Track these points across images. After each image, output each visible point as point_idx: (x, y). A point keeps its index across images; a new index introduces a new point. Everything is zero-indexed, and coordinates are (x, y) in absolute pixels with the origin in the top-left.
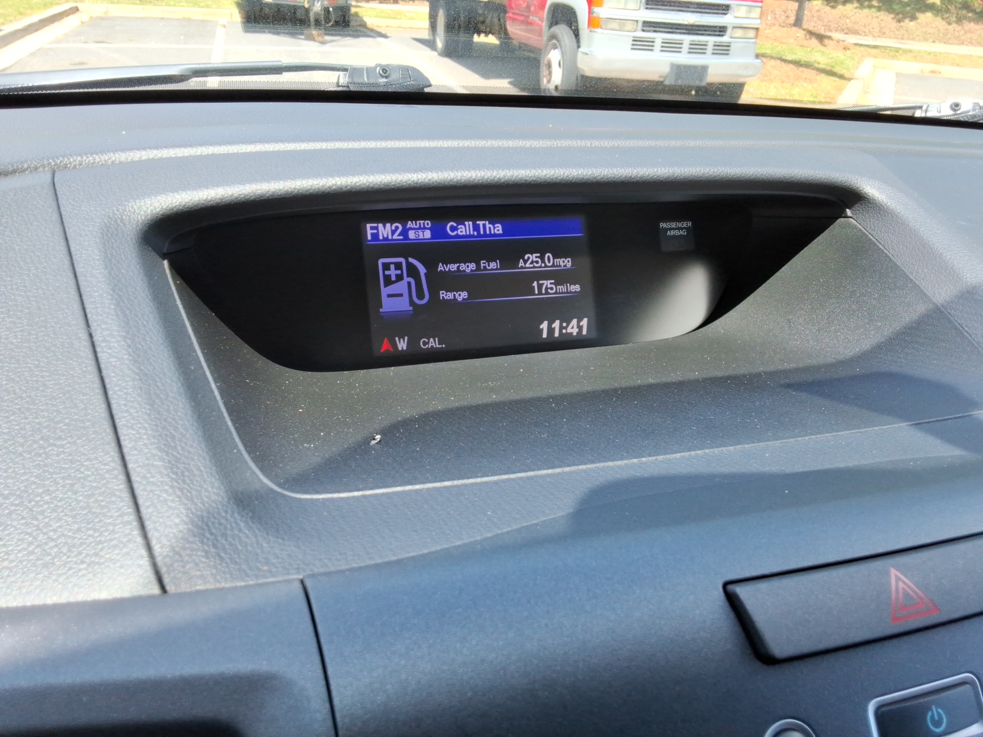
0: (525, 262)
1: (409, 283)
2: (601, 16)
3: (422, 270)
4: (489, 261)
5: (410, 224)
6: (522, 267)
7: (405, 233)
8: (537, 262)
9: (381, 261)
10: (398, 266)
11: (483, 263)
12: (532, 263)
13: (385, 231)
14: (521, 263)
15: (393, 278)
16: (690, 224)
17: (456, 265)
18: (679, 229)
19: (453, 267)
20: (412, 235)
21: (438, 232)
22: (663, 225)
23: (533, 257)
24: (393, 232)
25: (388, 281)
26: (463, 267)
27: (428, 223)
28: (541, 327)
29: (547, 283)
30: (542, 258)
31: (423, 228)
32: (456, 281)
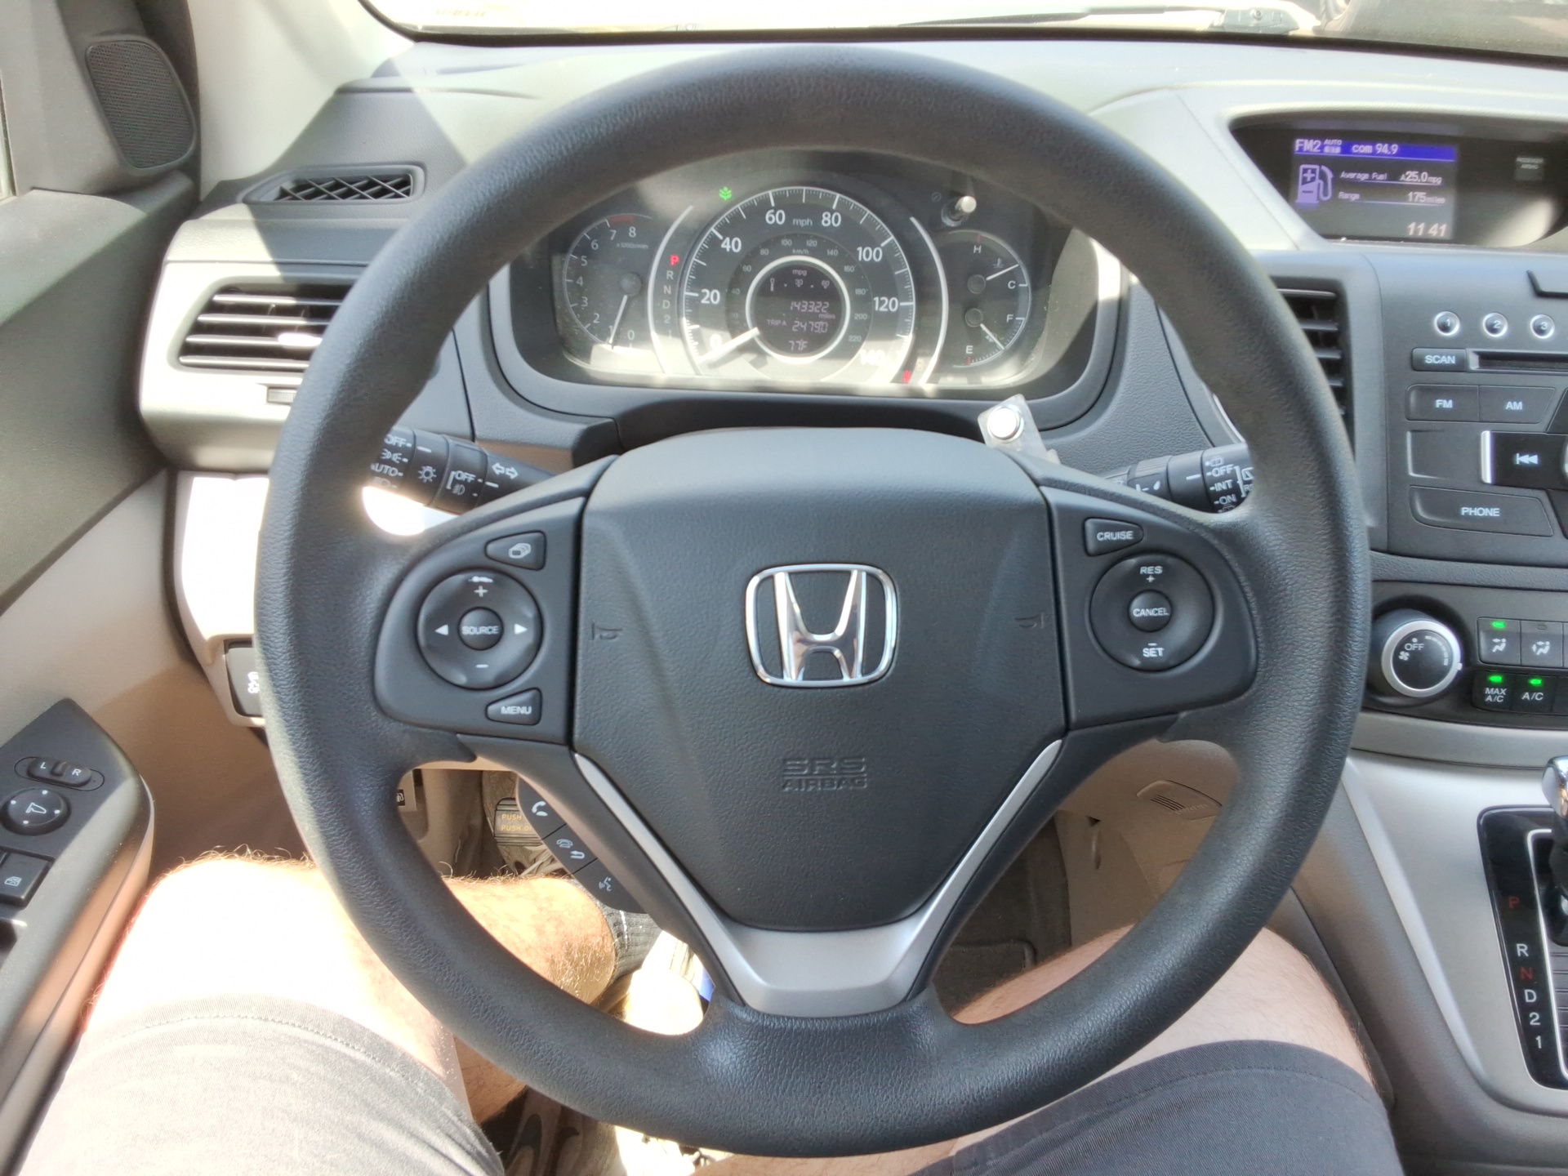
0: (1406, 176)
1: (1319, 185)
3: (1330, 175)
4: (1380, 172)
5: (1327, 142)
6: (1403, 181)
7: (1322, 148)
8: (1415, 178)
9: (1302, 167)
10: (1313, 171)
11: (1374, 175)
12: (1411, 178)
13: (1309, 146)
14: (1403, 178)
15: (1309, 180)
16: (1542, 161)
17: (1355, 174)
18: (1532, 164)
19: (1352, 175)
20: (1327, 150)
21: (1346, 149)
22: (1519, 160)
23: (1413, 174)
24: (1314, 146)
25: (1305, 182)
26: (1359, 176)
27: (1339, 142)
28: (1410, 226)
29: (1420, 195)
30: (1419, 175)
31: (1336, 146)
32: (1352, 186)
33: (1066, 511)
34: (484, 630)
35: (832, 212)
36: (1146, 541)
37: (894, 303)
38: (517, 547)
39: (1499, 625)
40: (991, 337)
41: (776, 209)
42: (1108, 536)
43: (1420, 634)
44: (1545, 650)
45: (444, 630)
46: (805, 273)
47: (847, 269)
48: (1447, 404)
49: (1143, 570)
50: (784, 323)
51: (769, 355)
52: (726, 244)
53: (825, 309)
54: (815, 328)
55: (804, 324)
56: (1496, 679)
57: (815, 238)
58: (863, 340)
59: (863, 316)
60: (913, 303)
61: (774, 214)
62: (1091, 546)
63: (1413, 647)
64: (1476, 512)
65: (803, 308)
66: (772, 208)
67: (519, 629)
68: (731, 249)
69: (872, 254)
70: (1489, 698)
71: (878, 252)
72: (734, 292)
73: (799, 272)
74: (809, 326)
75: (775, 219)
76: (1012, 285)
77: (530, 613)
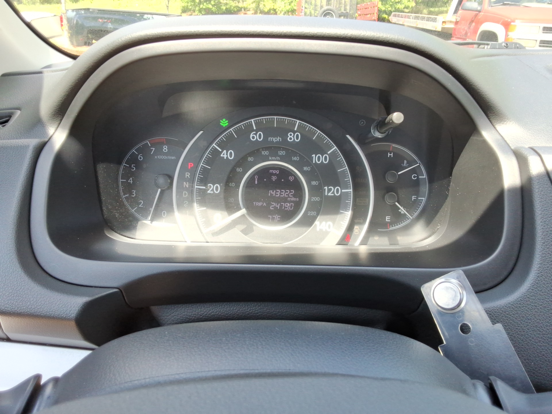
2: (513, 37)
35: (294, 132)
37: (338, 190)
40: (403, 210)
41: (257, 131)
46: (277, 172)
47: (305, 168)
50: (265, 204)
51: (255, 225)
52: (224, 154)
53: (291, 195)
54: (285, 207)
55: (277, 205)
57: (284, 149)
58: (318, 214)
59: (317, 199)
60: (351, 190)
61: (256, 134)
65: (277, 194)
66: (253, 130)
68: (227, 157)
69: (322, 159)
71: (326, 158)
72: (231, 185)
73: (274, 172)
74: (281, 206)
75: (257, 137)
76: (414, 177)
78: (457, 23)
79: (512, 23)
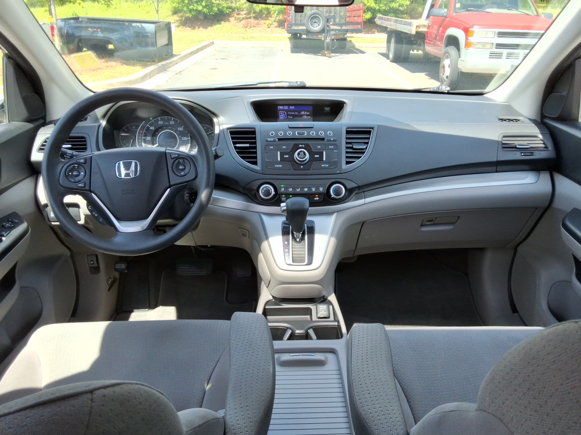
1: (284, 115)
2: (472, 41)
3: (286, 113)
4: (296, 112)
5: (285, 107)
6: (301, 114)
7: (284, 108)
9: (280, 112)
10: (282, 112)
11: (295, 113)
13: (281, 107)
16: (330, 108)
18: (328, 109)
19: (290, 113)
20: (285, 108)
21: (289, 108)
22: (325, 108)
23: (303, 112)
25: (281, 115)
26: (292, 113)
27: (287, 106)
29: (305, 116)
30: (305, 112)
31: (287, 107)
32: (291, 115)
33: (169, 153)
34: (77, 173)
35: (172, 121)
36: (180, 157)
37: (186, 138)
38: (81, 160)
39: (282, 186)
41: (161, 121)
42: (174, 156)
43: (266, 187)
44: (291, 190)
45: (70, 173)
46: (169, 134)
47: (177, 132)
48: (272, 147)
49: (180, 161)
50: (165, 144)
53: (174, 139)
56: (283, 196)
57: (170, 126)
58: (182, 144)
62: (172, 158)
63: (264, 189)
64: (278, 166)
66: (159, 121)
67: (82, 173)
68: (152, 129)
70: (283, 200)
71: (182, 129)
72: (154, 138)
75: (161, 123)
76: (213, 135)
77: (84, 171)
78: (429, 27)
79: (471, 29)
